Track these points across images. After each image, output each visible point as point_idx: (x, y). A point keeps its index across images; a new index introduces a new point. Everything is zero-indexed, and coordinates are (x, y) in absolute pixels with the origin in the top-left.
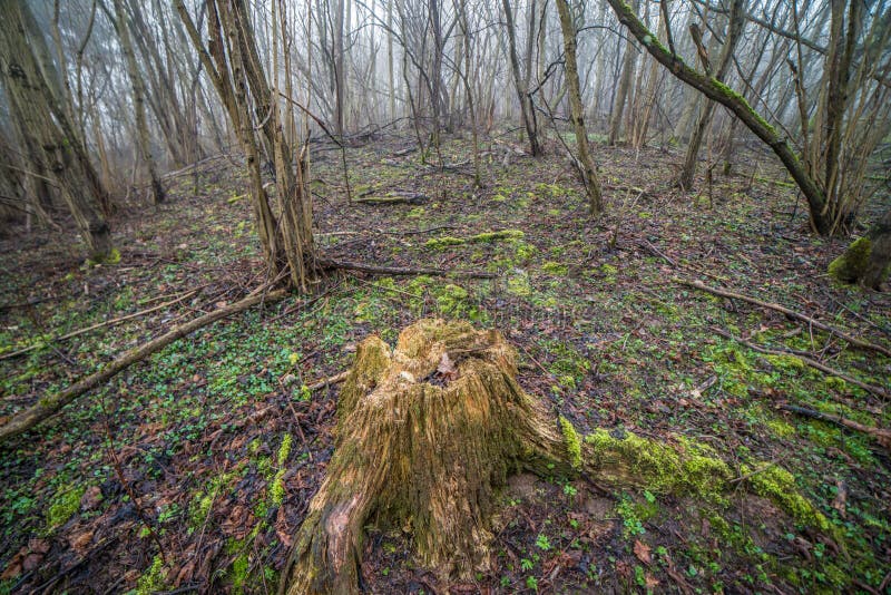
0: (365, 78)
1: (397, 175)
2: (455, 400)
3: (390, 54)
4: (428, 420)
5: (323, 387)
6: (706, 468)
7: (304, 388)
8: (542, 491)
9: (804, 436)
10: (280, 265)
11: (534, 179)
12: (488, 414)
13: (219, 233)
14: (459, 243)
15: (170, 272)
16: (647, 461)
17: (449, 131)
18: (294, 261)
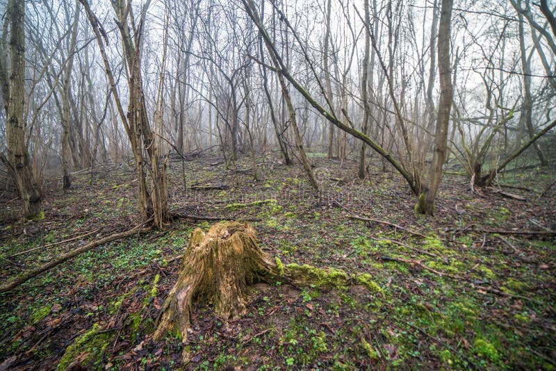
0: (196, 124)
1: (212, 175)
2: (230, 244)
3: (210, 112)
4: (219, 252)
5: (173, 261)
6: (338, 276)
7: (164, 260)
8: (270, 289)
9: (386, 268)
10: (149, 215)
11: (286, 176)
12: (243, 250)
13: (108, 205)
14: (243, 206)
15: (79, 223)
16: (313, 273)
17: (242, 152)
18: (157, 213)
